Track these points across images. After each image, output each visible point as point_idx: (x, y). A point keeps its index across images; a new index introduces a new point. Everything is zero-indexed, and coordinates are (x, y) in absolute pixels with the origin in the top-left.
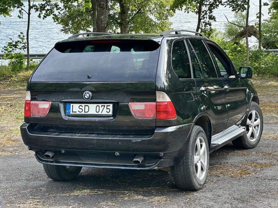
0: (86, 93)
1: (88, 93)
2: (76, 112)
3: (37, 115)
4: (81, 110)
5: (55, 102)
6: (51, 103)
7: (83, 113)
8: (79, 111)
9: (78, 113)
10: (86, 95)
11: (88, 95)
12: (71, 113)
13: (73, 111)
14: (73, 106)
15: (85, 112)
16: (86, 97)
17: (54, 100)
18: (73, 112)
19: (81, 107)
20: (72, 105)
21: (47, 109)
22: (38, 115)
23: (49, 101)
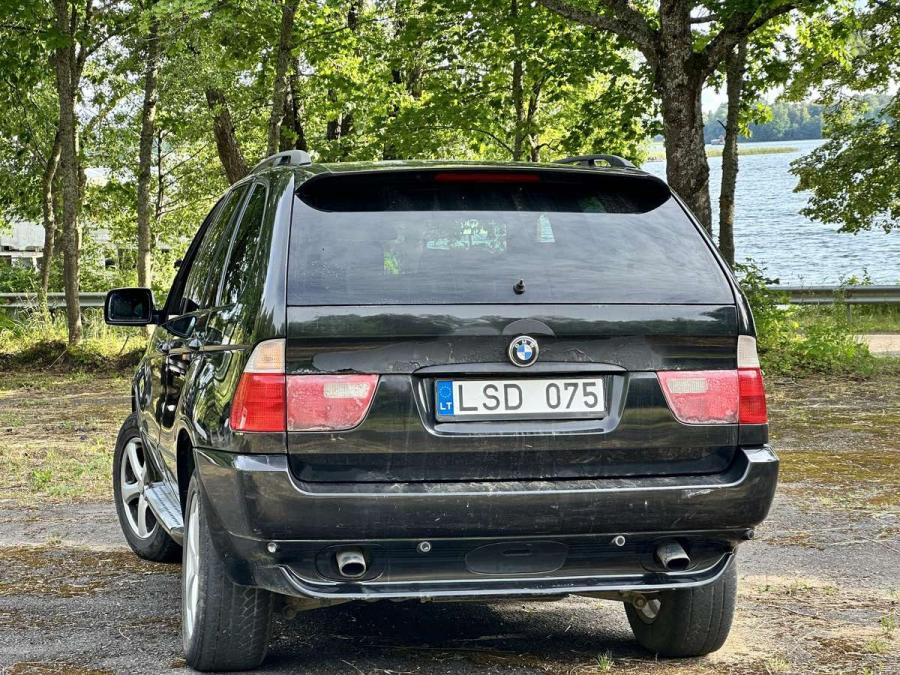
0: (520, 343)
1: (529, 343)
2: (475, 409)
3: (316, 425)
4: (492, 403)
5: (393, 378)
6: (375, 379)
7: (501, 410)
8: (485, 405)
9: (482, 411)
10: (523, 350)
11: (528, 349)
12: (457, 411)
13: (465, 406)
14: (461, 387)
15: (507, 407)
16: (521, 356)
17: (391, 369)
18: (462, 409)
19: (491, 392)
20: (456, 384)
21: (362, 401)
22: (324, 426)
23: (370, 374)
